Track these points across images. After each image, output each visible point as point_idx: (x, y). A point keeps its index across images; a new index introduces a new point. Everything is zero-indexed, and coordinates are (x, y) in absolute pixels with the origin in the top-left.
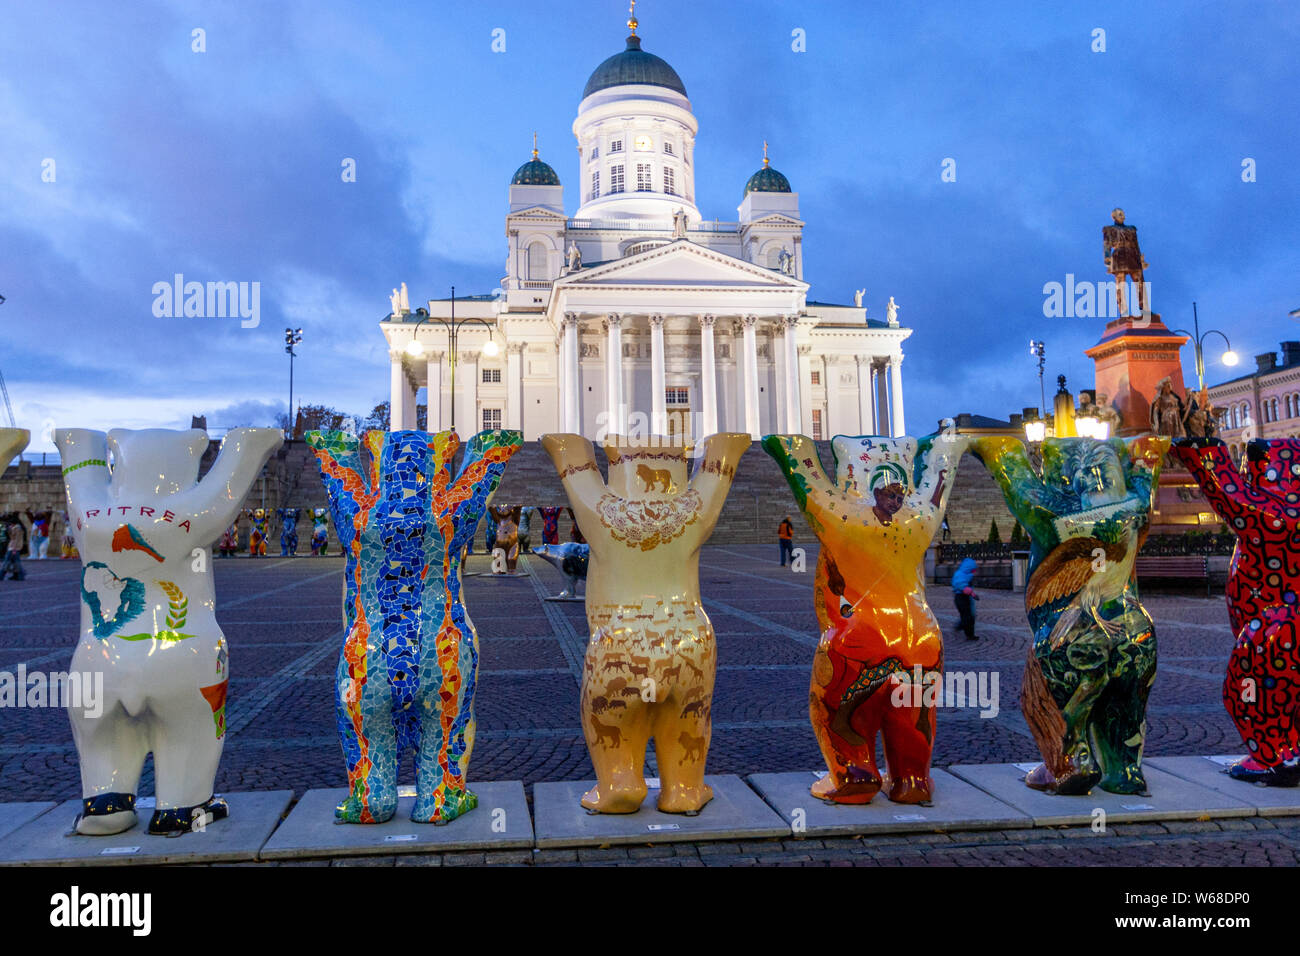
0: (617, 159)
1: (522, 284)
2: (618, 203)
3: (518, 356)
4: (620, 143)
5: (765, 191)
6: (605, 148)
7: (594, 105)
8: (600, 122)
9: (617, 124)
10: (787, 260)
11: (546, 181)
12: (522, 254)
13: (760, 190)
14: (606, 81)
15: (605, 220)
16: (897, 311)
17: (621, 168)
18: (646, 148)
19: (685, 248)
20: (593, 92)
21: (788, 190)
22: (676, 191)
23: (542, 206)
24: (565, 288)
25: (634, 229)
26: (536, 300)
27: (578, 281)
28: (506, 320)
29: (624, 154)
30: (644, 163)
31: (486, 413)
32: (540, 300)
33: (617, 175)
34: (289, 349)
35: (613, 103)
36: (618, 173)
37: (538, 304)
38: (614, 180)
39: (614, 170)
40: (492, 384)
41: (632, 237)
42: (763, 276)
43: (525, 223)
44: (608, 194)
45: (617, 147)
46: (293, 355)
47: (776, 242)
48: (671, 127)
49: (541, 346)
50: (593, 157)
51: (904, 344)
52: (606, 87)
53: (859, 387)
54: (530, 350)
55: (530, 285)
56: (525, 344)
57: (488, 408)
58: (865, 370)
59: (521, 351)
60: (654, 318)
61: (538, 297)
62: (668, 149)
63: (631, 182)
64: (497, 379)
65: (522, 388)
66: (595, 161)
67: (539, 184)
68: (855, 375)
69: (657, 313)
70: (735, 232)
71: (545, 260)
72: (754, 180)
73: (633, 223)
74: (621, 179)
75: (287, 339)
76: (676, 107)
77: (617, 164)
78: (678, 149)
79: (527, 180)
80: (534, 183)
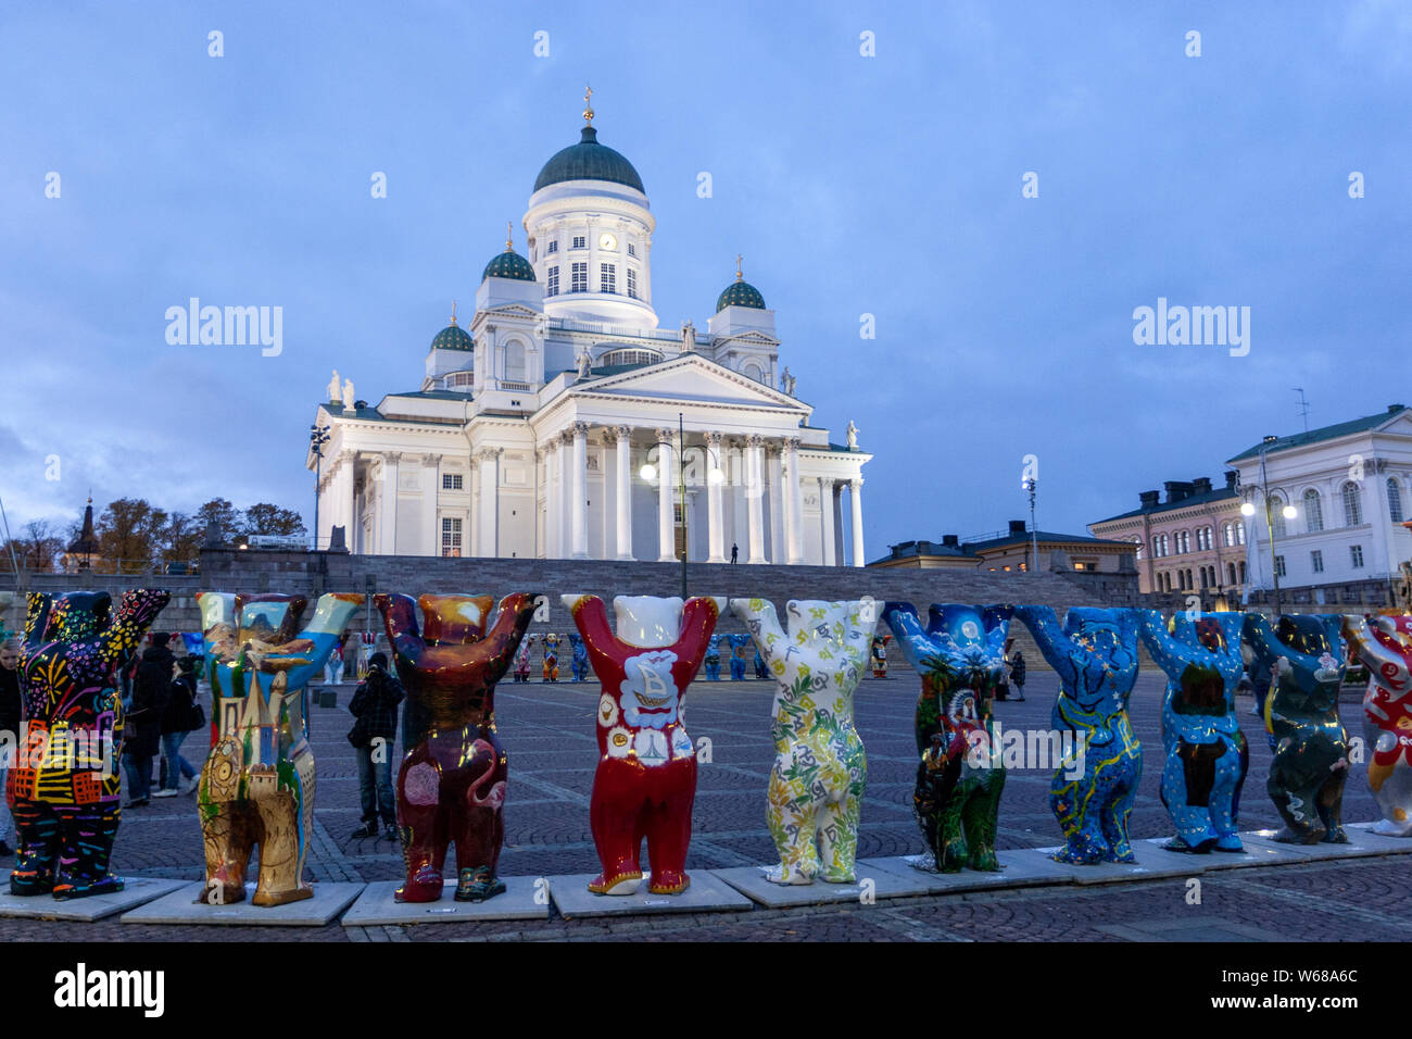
0: (580, 256)
1: (500, 386)
2: (580, 303)
3: (494, 463)
4: (583, 239)
5: (743, 305)
6: (565, 243)
7: (555, 196)
8: (562, 214)
9: (581, 219)
10: (788, 382)
11: (526, 276)
12: (499, 352)
13: (737, 304)
14: (569, 173)
15: (577, 321)
16: (857, 435)
17: (584, 266)
18: (611, 247)
19: (696, 362)
20: (554, 182)
21: (762, 307)
22: (638, 296)
23: (522, 302)
24: (577, 396)
25: (608, 334)
26: (513, 403)
27: (591, 390)
28: (484, 423)
29: (588, 252)
30: (608, 262)
31: (446, 522)
32: (518, 403)
33: (579, 272)
34: (315, 449)
35: (578, 198)
36: (579, 271)
37: (516, 408)
38: (575, 278)
39: (575, 266)
40: (452, 491)
41: (604, 341)
42: (769, 396)
43: (504, 319)
44: (568, 293)
45: (579, 243)
46: (320, 455)
47: (754, 358)
48: (635, 227)
49: (518, 453)
50: (551, 251)
51: (863, 468)
52: (569, 179)
53: (822, 510)
54: (506, 457)
55: (507, 386)
56: (502, 450)
57: (446, 517)
58: (828, 493)
59: (497, 458)
60: (664, 433)
61: (516, 399)
62: (631, 251)
63: (595, 281)
64: (458, 485)
65: (497, 497)
66: (553, 256)
67: (519, 278)
68: (818, 497)
69: (668, 428)
70: (708, 344)
71: (523, 360)
72: (730, 293)
73: (607, 327)
74: (584, 277)
75: (313, 437)
76: (636, 206)
77: (580, 261)
78: (641, 251)
79: (506, 273)
80: (514, 277)
